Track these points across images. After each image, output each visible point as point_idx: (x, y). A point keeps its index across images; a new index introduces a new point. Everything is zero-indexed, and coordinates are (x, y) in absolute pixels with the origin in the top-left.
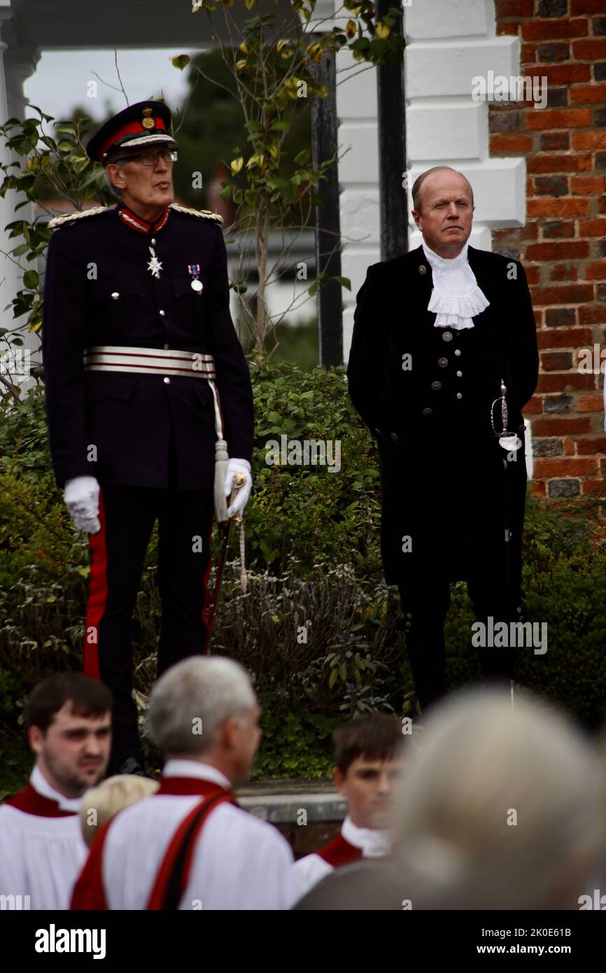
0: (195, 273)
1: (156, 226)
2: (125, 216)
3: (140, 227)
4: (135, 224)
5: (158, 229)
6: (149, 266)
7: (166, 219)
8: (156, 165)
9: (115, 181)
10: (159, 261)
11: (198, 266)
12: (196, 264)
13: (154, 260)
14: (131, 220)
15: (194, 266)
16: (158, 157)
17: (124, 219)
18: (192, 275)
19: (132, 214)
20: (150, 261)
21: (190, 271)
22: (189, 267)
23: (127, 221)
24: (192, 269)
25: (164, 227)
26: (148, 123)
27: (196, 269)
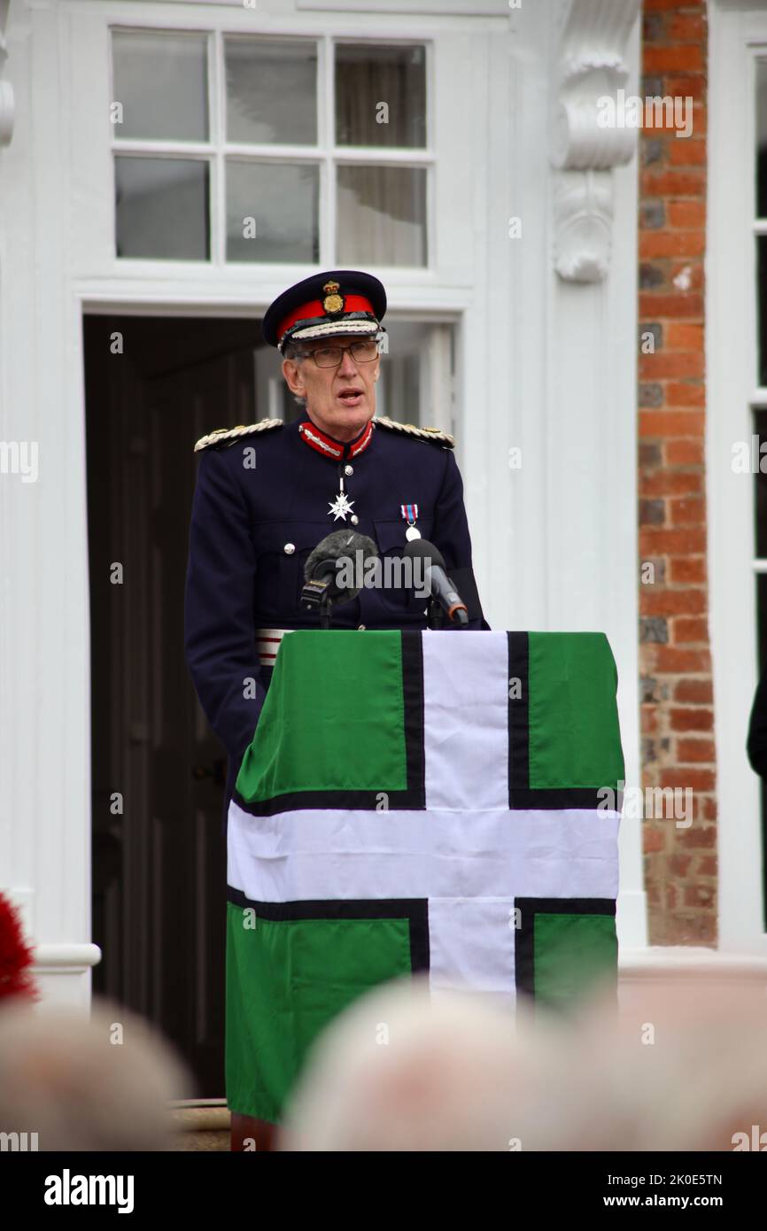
0: (411, 516)
1: (353, 447)
2: (308, 433)
3: (329, 449)
4: (322, 444)
5: (355, 452)
6: (331, 508)
7: (368, 438)
8: (339, 366)
9: (293, 386)
10: (349, 500)
11: (416, 506)
12: (413, 504)
13: (342, 499)
14: (315, 439)
15: (409, 507)
16: (343, 354)
17: (306, 437)
18: (406, 520)
19: (316, 431)
20: (335, 501)
21: (404, 514)
22: (403, 507)
23: (311, 440)
24: (406, 511)
25: (365, 449)
26: (333, 303)
27: (414, 510)
